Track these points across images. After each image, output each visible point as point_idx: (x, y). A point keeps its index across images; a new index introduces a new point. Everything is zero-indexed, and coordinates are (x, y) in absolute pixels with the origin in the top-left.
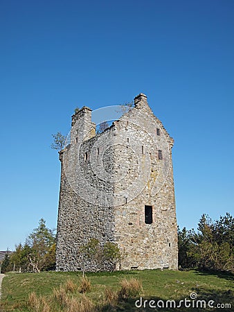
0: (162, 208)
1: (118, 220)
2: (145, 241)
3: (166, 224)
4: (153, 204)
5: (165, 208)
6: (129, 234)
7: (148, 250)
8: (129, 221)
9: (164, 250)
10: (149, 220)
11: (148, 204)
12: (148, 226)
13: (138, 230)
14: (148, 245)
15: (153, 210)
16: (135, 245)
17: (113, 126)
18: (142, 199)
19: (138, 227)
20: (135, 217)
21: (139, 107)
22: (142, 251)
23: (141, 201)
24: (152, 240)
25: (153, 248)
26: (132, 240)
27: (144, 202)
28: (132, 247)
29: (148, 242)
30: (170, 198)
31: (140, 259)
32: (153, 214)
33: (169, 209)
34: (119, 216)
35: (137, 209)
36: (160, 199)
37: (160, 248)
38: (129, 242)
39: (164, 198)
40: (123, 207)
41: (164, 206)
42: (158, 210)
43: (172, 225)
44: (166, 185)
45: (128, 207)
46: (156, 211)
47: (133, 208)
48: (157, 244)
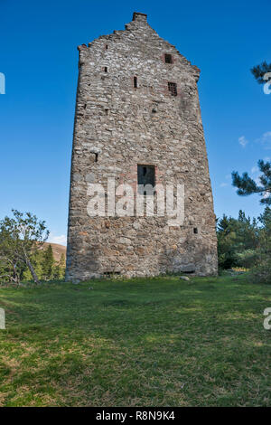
0: (177, 168)
2: (136, 225)
4: (156, 162)
5: (185, 168)
7: (144, 241)
9: (181, 240)
11: (144, 162)
15: (157, 171)
16: (113, 232)
18: (133, 154)
22: (128, 241)
23: (130, 157)
24: (153, 222)
25: (156, 236)
26: (106, 224)
27: (136, 158)
28: (105, 236)
29: (145, 227)
30: (193, 152)
31: (124, 257)
32: (157, 178)
33: (192, 169)
34: (79, 182)
35: (120, 170)
36: (172, 154)
37: (174, 237)
38: (99, 227)
39: (181, 153)
40: (88, 167)
41: (180, 164)
42: (169, 172)
43: (201, 197)
44: (183, 132)
45: (101, 167)
46: (162, 172)
47: (111, 168)
48: (166, 229)
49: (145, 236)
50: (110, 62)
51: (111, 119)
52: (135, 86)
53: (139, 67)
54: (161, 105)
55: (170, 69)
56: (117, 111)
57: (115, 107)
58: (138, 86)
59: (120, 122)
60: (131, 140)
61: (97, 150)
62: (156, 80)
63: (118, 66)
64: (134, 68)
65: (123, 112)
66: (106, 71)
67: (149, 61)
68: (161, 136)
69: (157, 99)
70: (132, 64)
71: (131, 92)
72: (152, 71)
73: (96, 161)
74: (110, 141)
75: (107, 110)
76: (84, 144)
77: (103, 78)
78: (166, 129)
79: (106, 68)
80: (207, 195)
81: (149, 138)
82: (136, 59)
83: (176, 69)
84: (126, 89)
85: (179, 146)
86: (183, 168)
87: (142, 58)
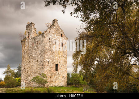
1: (46, 69)
2: (55, 77)
3: (63, 71)
4: (59, 63)
5: (63, 65)
6: (50, 75)
7: (56, 80)
8: (49, 70)
9: (62, 80)
10: (57, 69)
11: (57, 64)
12: (56, 71)
13: (53, 73)
16: (51, 78)
17: (44, 33)
20: (52, 68)
21: (54, 25)
22: (54, 80)
24: (58, 76)
25: (58, 79)
27: (55, 63)
28: (50, 79)
30: (65, 61)
31: (53, 83)
33: (65, 65)
35: (52, 65)
36: (61, 62)
38: (49, 77)
40: (47, 65)
41: (63, 64)
42: (61, 66)
44: (64, 56)
45: (49, 65)
46: (59, 66)
48: (60, 78)
51: (51, 53)
57: (52, 50)
59: (53, 54)
60: (54, 58)
61: (49, 61)
63: (52, 38)
64: (55, 39)
66: (50, 40)
67: (58, 36)
70: (55, 37)
72: (59, 39)
73: (49, 63)
74: (51, 59)
75: (50, 51)
76: (47, 59)
77: (49, 42)
78: (61, 56)
79: (50, 38)
80: (67, 71)
81: (58, 58)
83: (63, 38)
85: (63, 60)
87: (56, 35)
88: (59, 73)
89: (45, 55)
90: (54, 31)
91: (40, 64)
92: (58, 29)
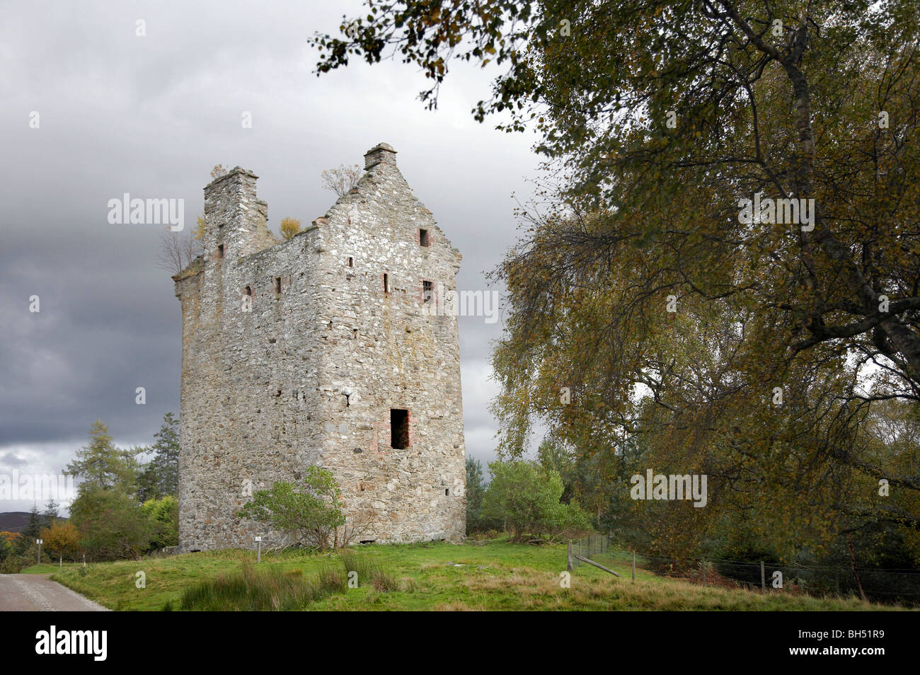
0: (431, 413)
1: (330, 443)
2: (391, 486)
3: (440, 448)
4: (409, 405)
5: (438, 413)
6: (357, 474)
7: (398, 505)
8: (354, 444)
9: (433, 504)
10: (399, 438)
11: (397, 407)
12: (397, 453)
13: (375, 464)
14: (399, 493)
15: (411, 418)
16: (367, 497)
17: (314, 228)
18: (385, 396)
19: (375, 456)
20: (368, 435)
21: (376, 178)
22: (383, 506)
23: (383, 400)
24: (407, 482)
25: (410, 500)
26: (361, 486)
27: (389, 402)
28: (361, 499)
29: (398, 488)
30: (449, 390)
31: (379, 524)
32: (410, 428)
33: (447, 414)
34: (332, 434)
35: (372, 417)
36: (426, 393)
37: (425, 500)
38: (355, 490)
39: (436, 392)
40: (340, 414)
41: (434, 407)
42: (422, 418)
43: (455, 450)
44: (439, 362)
45: (353, 414)
46: (416, 419)
47: (364, 415)
48: (419, 491)
49: (398, 499)
50: (355, 246)
51: (361, 344)
52: (386, 291)
53: (389, 255)
54: (415, 320)
55: (426, 258)
56: (367, 330)
57: (364, 326)
58: (389, 290)
59: (371, 349)
60: (383, 375)
61: (348, 390)
62: (410, 278)
63: (365, 255)
64: (383, 259)
65: (374, 333)
66: (351, 265)
67: (402, 244)
68: (416, 368)
69: (411, 312)
70: (381, 250)
71: (381, 301)
72: (405, 262)
73: (348, 404)
74: (361, 378)
75: (355, 330)
76: (336, 383)
77: (349, 277)
78: (421, 358)
79: (351, 258)
80: (460, 447)
81: (402, 372)
82: (386, 241)
83: (433, 256)
84: (375, 295)
85: (434, 384)
86: (438, 412)
87: (392, 239)
88: (416, 463)
89: (326, 358)
90: (379, 213)
91: (297, 410)
92: (397, 203)
